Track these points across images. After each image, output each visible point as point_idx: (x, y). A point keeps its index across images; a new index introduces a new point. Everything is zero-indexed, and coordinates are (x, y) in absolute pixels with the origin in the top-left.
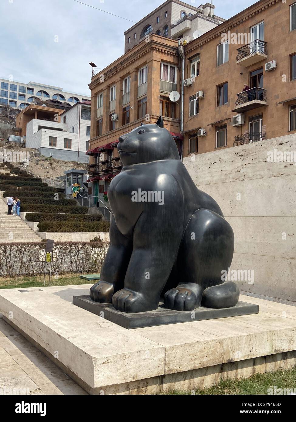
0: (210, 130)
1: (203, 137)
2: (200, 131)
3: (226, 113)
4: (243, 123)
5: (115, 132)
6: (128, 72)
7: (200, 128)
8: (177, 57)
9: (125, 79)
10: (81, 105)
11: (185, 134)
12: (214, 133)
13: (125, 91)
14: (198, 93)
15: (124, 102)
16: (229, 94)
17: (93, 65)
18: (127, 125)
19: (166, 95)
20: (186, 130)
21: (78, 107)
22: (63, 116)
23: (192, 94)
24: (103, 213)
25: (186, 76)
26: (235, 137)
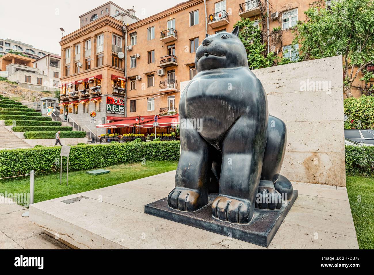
0: (144, 77)
1: (140, 80)
2: (138, 77)
3: (154, 67)
4: (164, 74)
5: (80, 74)
6: (89, 37)
7: (137, 75)
8: (122, 32)
9: (87, 41)
10: (50, 57)
11: (128, 78)
12: (147, 79)
13: (87, 49)
14: (136, 55)
15: (86, 56)
16: (155, 57)
17: (62, 30)
18: (89, 70)
19: (116, 54)
20: (128, 76)
21: (47, 58)
22: (36, 63)
23: (132, 55)
24: (72, 126)
25: (128, 45)
26: (160, 82)
